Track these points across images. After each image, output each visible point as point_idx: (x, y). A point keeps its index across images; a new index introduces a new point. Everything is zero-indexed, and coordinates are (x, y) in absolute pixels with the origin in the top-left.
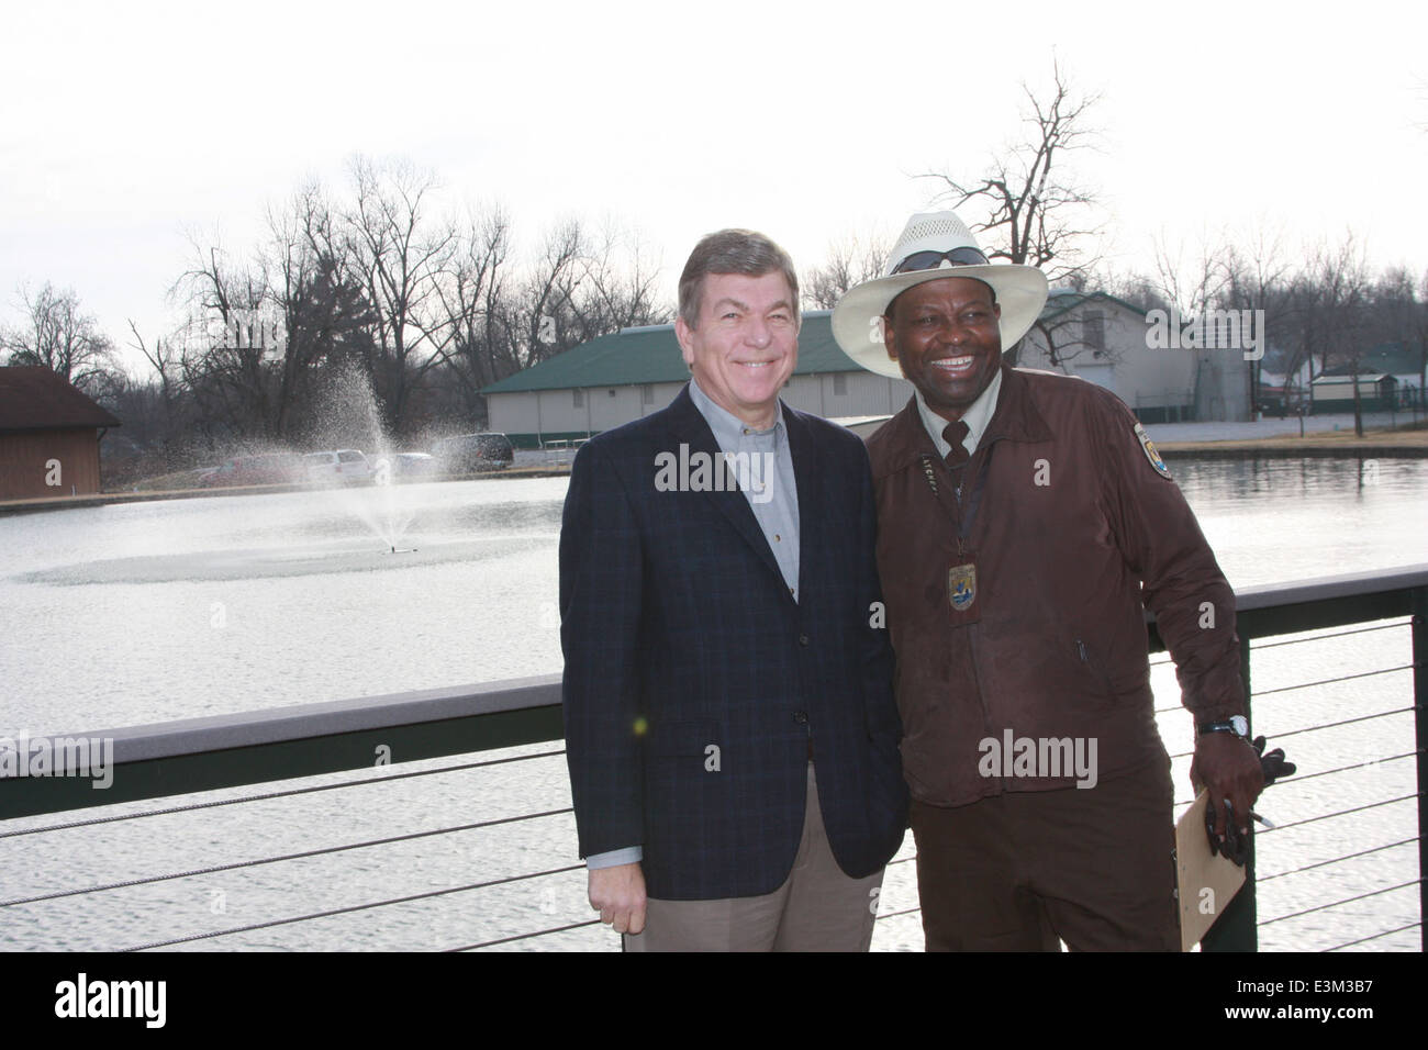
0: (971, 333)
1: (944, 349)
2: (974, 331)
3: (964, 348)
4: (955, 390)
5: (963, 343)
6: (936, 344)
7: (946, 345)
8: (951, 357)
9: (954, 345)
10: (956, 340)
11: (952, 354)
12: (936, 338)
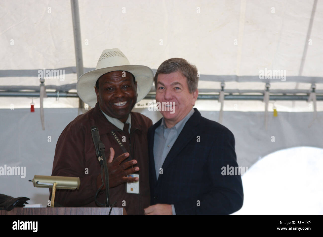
0: (125, 94)
1: (117, 99)
2: (127, 93)
3: (123, 99)
4: (121, 113)
5: (123, 97)
6: (113, 98)
7: (117, 98)
8: (119, 102)
9: (120, 98)
10: (120, 96)
11: (119, 101)
12: (113, 96)
